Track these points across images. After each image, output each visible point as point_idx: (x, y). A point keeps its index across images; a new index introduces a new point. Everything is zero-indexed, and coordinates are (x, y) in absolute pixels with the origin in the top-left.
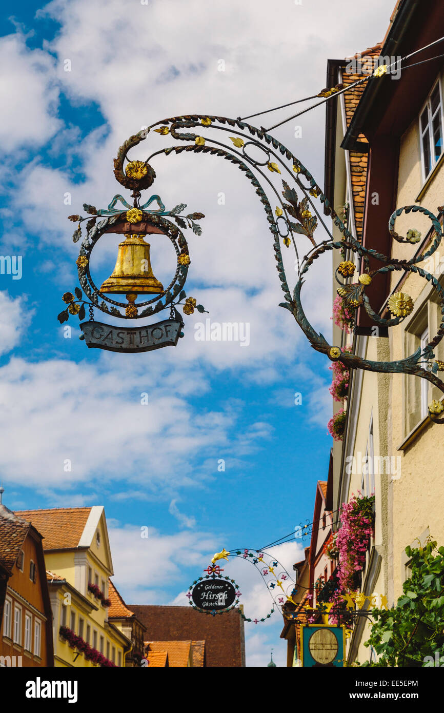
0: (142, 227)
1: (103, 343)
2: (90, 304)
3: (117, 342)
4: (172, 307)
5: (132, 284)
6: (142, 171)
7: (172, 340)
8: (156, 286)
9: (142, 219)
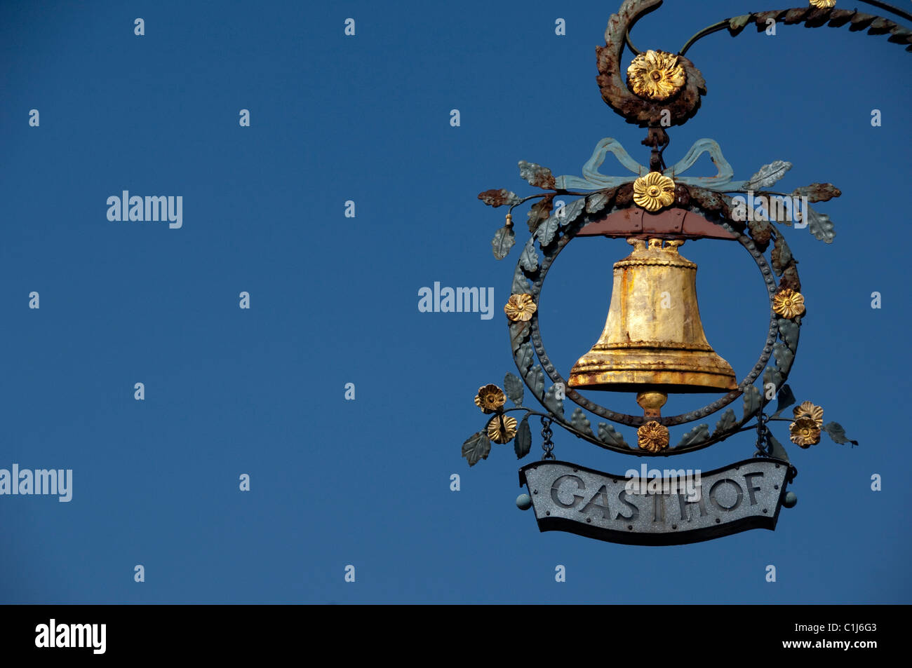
0: (673, 220)
1: (582, 518)
2: (543, 416)
3: (620, 516)
4: (762, 427)
5: (653, 367)
6: (670, 76)
7: (765, 511)
8: (717, 371)
9: (676, 199)
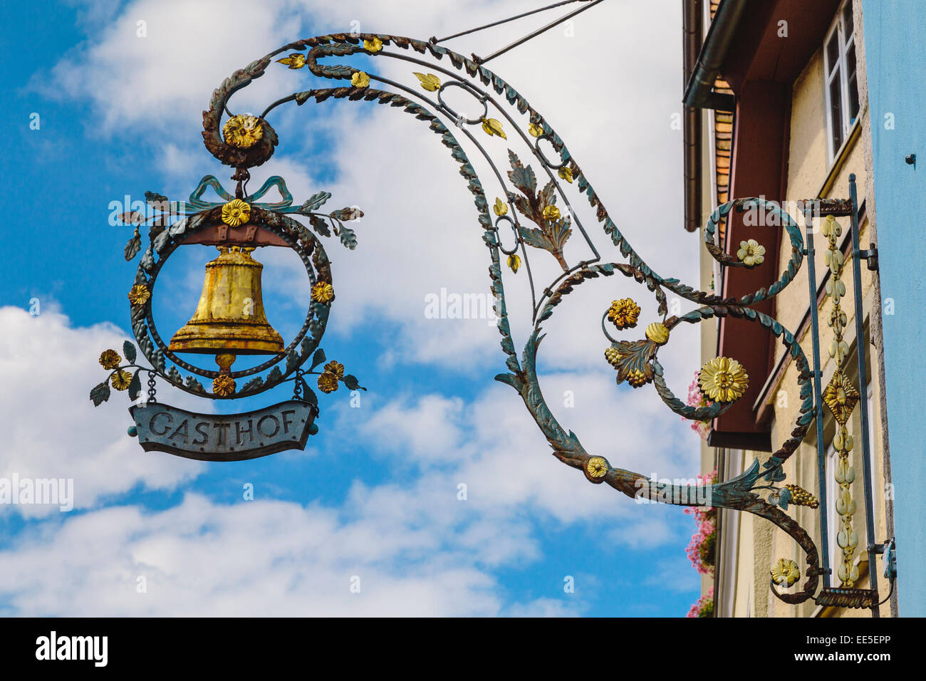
0: (249, 233)
1: (170, 443)
2: (150, 371)
3: (195, 442)
4: (298, 378)
5: (226, 336)
6: (252, 132)
7: (294, 437)
8: (270, 339)
9: (250, 218)
